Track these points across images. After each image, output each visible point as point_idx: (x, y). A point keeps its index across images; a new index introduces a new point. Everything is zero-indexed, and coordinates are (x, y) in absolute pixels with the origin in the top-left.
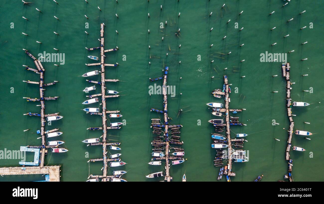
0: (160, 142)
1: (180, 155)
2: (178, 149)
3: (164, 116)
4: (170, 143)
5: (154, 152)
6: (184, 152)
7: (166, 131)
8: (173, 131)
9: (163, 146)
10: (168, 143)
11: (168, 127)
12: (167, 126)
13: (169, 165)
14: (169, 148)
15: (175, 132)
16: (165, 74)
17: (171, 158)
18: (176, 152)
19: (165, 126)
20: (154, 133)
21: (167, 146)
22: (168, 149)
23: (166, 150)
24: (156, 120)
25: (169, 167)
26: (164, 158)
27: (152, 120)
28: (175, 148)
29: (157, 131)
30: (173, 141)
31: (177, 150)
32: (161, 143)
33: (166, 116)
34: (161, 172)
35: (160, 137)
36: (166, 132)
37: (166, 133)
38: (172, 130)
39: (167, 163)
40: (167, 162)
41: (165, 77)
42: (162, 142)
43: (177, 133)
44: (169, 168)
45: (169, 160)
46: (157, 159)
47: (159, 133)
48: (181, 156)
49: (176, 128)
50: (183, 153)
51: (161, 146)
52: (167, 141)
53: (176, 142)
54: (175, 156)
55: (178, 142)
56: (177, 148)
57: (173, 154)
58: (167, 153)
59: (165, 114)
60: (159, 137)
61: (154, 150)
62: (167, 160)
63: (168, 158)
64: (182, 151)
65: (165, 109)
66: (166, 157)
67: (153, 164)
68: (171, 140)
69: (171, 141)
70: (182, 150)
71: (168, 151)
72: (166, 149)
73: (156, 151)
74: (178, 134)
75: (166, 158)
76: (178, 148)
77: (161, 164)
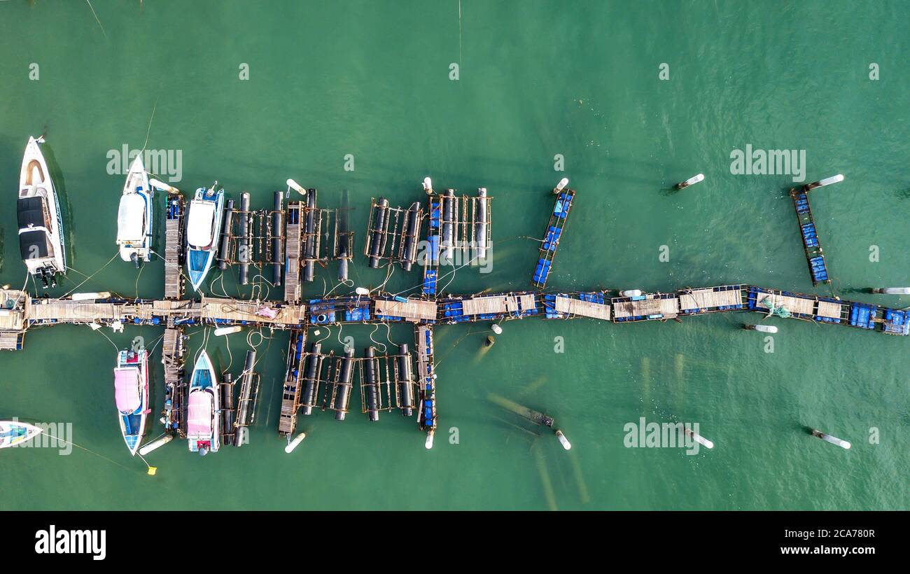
0: (304, 255)
1: (191, 421)
2: (245, 399)
3: (506, 292)
4: (292, 334)
5: (226, 204)
6: (215, 447)
7: (387, 308)
8: (392, 358)
9: (273, 280)
10: (291, 316)
11: (423, 323)
12: (428, 310)
13: (117, 326)
14: (253, 324)
15: (383, 379)
16: (849, 309)
17: (171, 339)
18: (215, 387)
19: (432, 297)
20: (378, 210)
21: (273, 313)
22: (245, 317)
23: (239, 304)
24: (478, 227)
25: (103, 323)
26: (172, 288)
27: (479, 194)
28: (255, 378)
29: (390, 237)
30: (309, 360)
31: (237, 390)
32: (294, 266)
33: (513, 307)
34: (58, 262)
35: (346, 260)
36: (380, 304)
37: (373, 303)
38: (400, 350)
39: (131, 310)
40: (144, 312)
41: (831, 311)
42: (303, 271)
43: (368, 391)
44: (95, 326)
45: (161, 323)
46: (172, 226)
47: (372, 251)
48: (184, 427)
49: (416, 387)
50: (206, 444)
51: (274, 258)
52: (308, 315)
53: (305, 386)
54: (184, 375)
55: (303, 399)
56: (252, 396)
57: (204, 362)
58: (213, 309)
59: (529, 302)
60: (341, 251)
61: (240, 203)
62: (161, 307)
63: (177, 316)
64: (228, 433)
65: (564, 305)
66: (181, 299)
67: (126, 190)
68: (319, 347)
69: (310, 347)
70: (236, 431)
71: (229, 316)
72: (247, 298)
73: (238, 217)
74: (362, 401)
75: (175, 304)
76: (251, 403)
77: (125, 255)
